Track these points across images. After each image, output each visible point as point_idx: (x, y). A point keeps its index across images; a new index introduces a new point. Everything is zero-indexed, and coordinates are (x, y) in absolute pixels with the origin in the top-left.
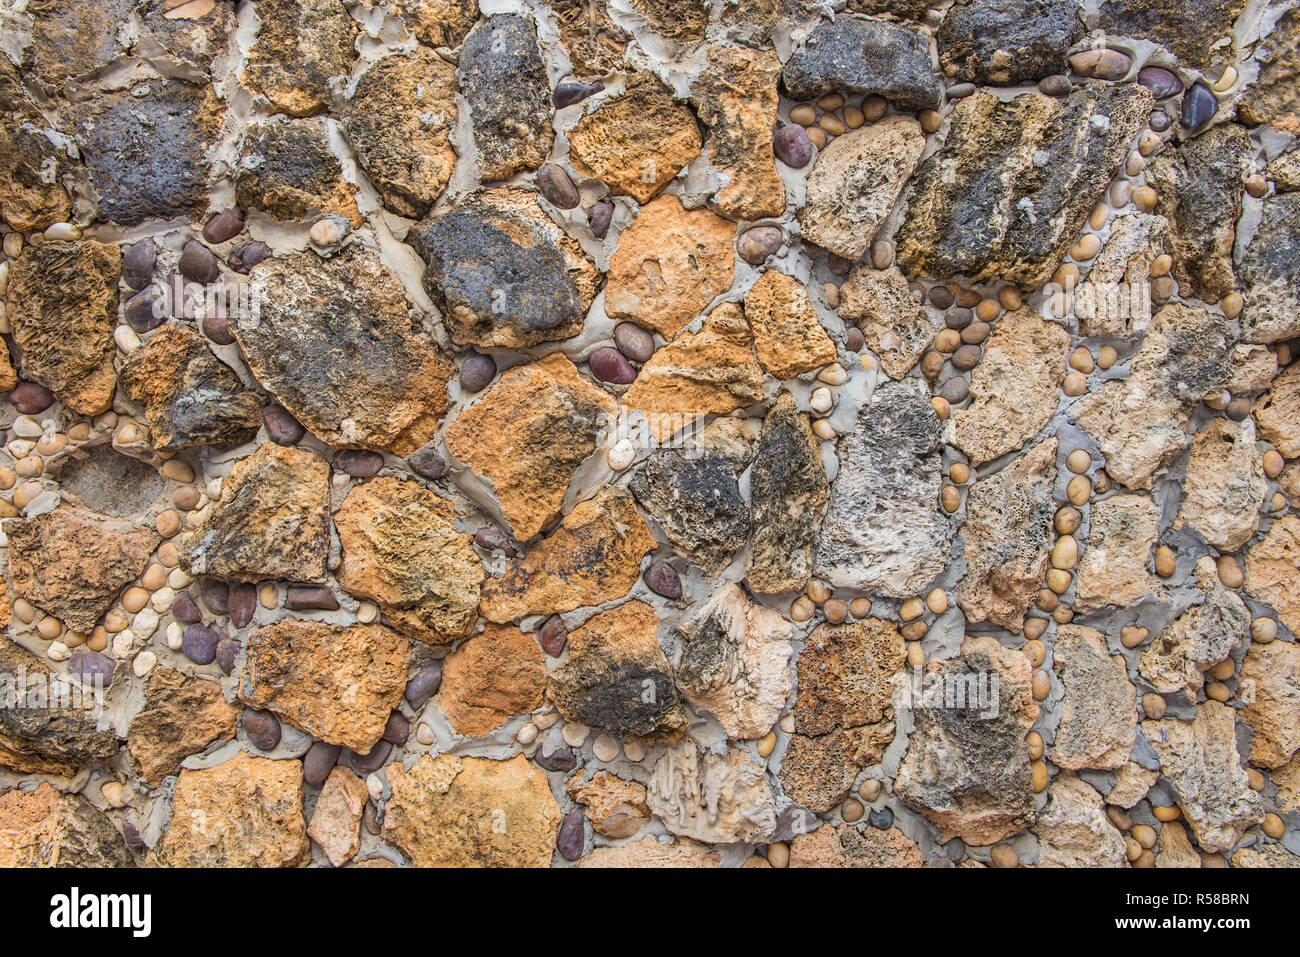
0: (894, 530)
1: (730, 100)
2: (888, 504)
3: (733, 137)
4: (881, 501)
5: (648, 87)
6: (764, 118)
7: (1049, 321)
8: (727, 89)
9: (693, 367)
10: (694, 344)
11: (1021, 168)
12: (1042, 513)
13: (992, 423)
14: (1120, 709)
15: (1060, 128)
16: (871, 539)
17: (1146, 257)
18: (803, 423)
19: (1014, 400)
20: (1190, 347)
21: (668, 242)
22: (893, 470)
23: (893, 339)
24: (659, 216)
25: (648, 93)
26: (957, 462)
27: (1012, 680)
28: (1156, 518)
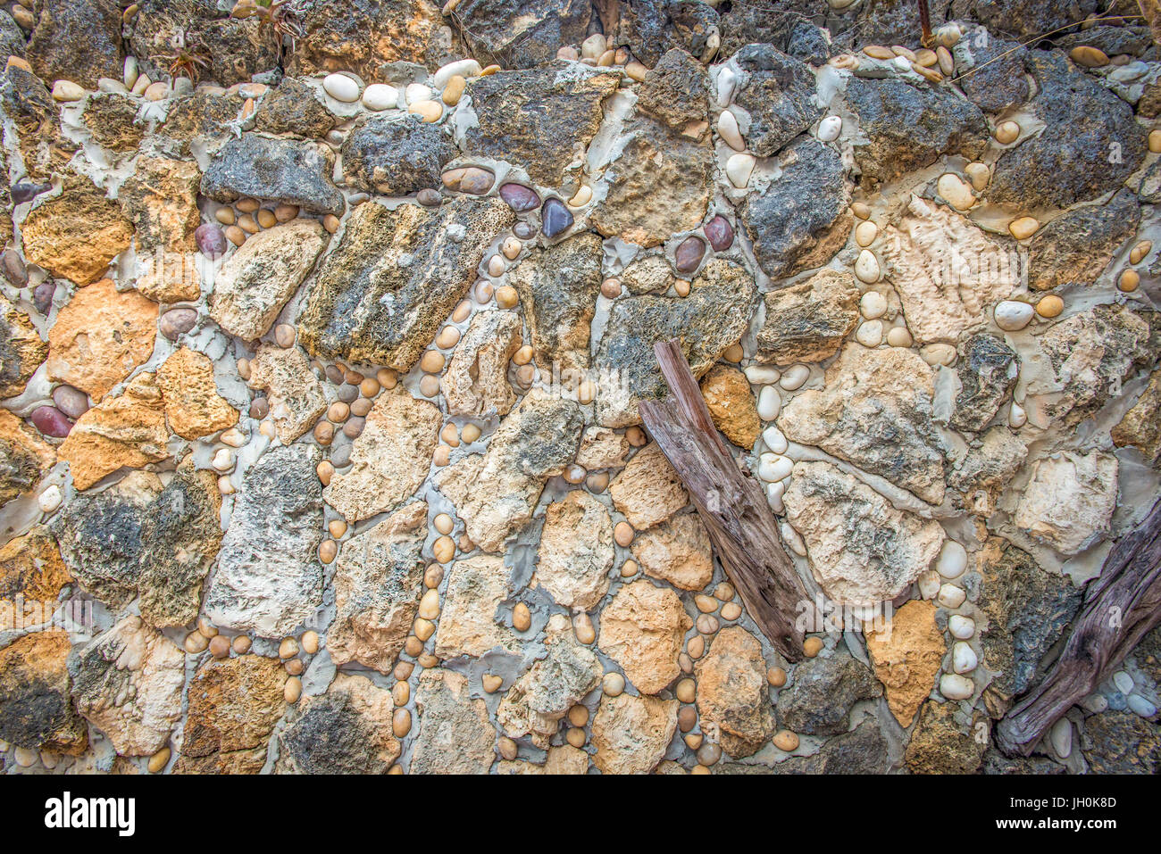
0: (268, 578)
1: (154, 202)
2: (262, 555)
3: (153, 233)
4: (256, 552)
5: (83, 189)
6: (177, 218)
7: (419, 400)
8: (150, 193)
9: (110, 426)
10: (112, 407)
11: (386, 267)
12: (398, 569)
13: (362, 487)
14: (470, 750)
15: (422, 234)
16: (245, 585)
17: (495, 349)
18: (205, 479)
19: (384, 467)
20: (538, 428)
21: (97, 319)
22: (266, 526)
23: (285, 408)
24: (94, 296)
25: (82, 194)
26: (334, 520)
27: (371, 718)
28: (505, 579)
